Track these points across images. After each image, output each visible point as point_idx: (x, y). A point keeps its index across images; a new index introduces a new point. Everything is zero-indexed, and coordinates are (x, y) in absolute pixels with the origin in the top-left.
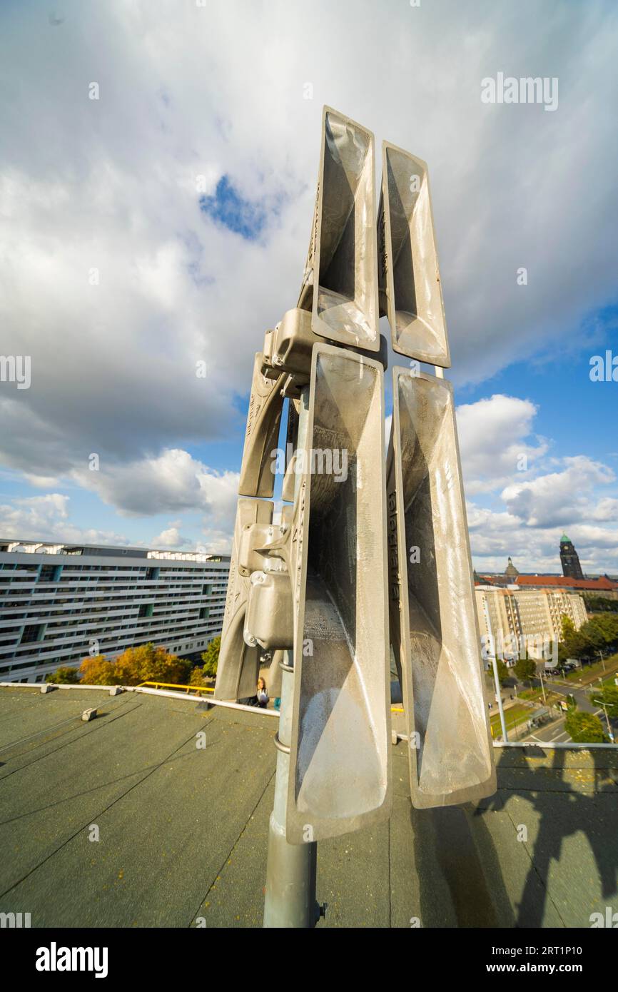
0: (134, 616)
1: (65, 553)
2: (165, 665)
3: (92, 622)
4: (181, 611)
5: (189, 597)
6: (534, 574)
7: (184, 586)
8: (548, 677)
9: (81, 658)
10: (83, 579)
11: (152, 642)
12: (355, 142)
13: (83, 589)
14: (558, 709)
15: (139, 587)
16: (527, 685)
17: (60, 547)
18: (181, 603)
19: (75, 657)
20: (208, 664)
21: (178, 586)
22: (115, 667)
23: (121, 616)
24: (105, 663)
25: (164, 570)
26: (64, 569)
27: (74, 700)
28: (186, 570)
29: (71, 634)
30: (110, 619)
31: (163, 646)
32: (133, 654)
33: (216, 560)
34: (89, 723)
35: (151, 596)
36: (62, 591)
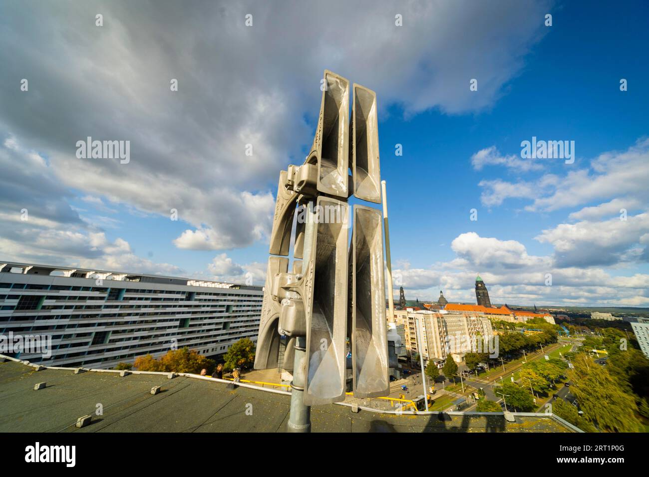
0: (175, 327)
1: (128, 280)
2: (196, 363)
3: (145, 331)
4: (210, 324)
5: (216, 314)
6: (458, 303)
7: (212, 306)
8: (466, 376)
9: (135, 357)
10: (140, 299)
11: (188, 346)
12: (340, 86)
13: (139, 307)
14: (472, 398)
15: (180, 306)
16: (451, 381)
17: (124, 276)
18: (210, 318)
19: (131, 356)
20: (228, 363)
21: (208, 306)
22: (160, 364)
23: (166, 327)
24: (152, 361)
25: (199, 294)
26: (126, 292)
27: (143, 381)
28: (215, 294)
29: (129, 339)
30: (158, 328)
31: (196, 349)
32: (173, 354)
33: (237, 288)
34: (156, 396)
35: (189, 313)
36: (124, 308)
